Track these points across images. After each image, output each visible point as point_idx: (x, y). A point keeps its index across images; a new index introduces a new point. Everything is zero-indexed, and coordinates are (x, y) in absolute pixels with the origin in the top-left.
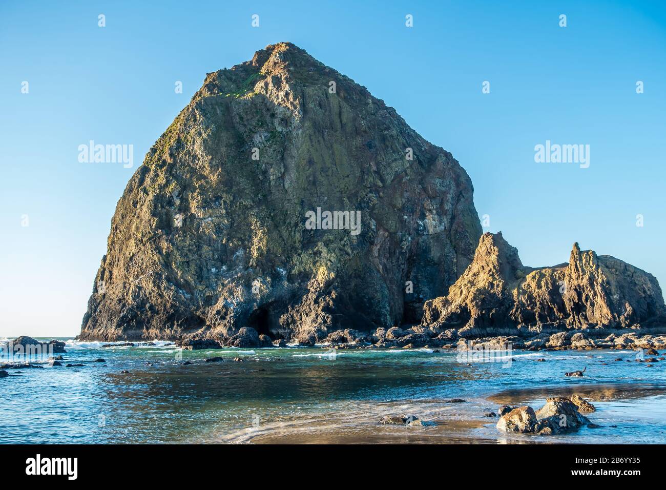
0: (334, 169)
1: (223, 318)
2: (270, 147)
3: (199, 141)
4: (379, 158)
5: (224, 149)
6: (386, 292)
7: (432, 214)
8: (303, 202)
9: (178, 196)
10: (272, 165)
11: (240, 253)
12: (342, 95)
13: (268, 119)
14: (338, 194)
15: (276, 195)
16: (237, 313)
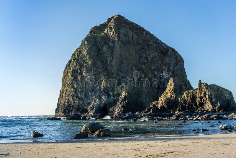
0: (130, 57)
1: (92, 109)
2: (108, 51)
3: (85, 50)
4: (146, 52)
5: (93, 53)
6: (148, 99)
7: (166, 71)
8: (118, 69)
9: (79, 69)
10: (108, 57)
11: (98, 88)
12: (134, 31)
13: (108, 41)
14: (131, 66)
15: (110, 67)
16: (96, 108)
